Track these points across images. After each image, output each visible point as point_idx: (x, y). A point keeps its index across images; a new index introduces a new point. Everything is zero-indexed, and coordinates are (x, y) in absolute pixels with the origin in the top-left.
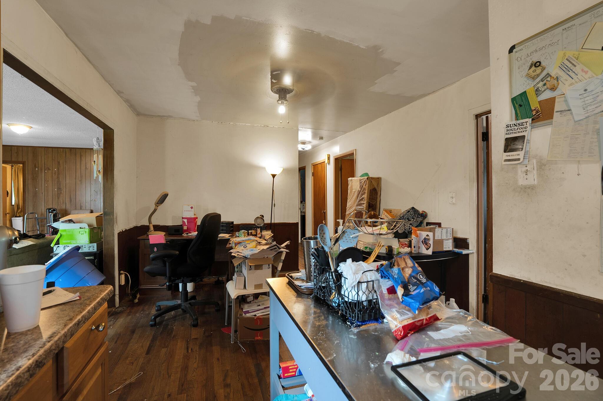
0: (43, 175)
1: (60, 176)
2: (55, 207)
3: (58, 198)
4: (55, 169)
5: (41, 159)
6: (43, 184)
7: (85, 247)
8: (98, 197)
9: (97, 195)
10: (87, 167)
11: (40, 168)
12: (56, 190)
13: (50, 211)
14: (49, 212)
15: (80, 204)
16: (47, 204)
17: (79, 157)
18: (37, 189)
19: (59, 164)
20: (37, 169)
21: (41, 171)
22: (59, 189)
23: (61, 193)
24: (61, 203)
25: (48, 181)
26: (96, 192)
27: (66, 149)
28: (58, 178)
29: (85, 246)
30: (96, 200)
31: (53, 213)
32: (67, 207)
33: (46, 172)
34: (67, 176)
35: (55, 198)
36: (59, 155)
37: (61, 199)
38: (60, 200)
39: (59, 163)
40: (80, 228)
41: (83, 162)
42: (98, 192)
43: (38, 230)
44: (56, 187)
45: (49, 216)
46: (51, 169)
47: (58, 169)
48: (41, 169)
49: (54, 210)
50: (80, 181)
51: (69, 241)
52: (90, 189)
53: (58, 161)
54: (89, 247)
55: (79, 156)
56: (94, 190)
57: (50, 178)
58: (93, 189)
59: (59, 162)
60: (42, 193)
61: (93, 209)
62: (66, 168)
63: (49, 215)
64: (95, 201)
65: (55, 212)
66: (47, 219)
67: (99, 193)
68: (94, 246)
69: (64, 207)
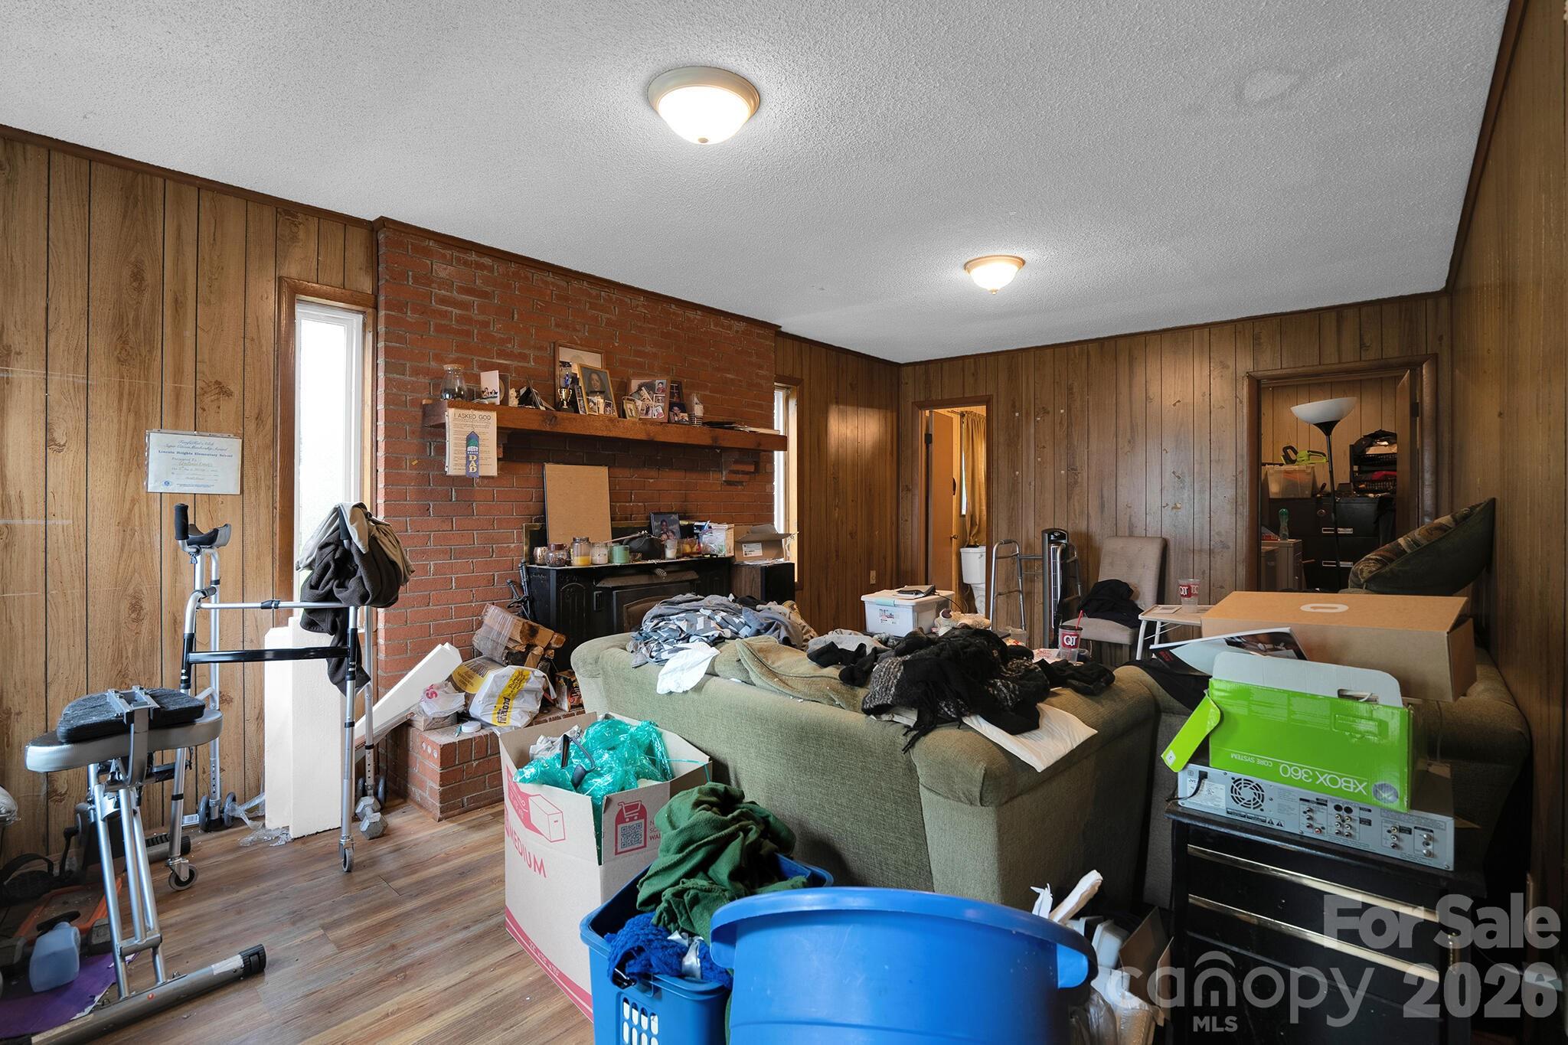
0: (1032, 431)
1: (1073, 430)
2: (1062, 525)
3: (1069, 499)
4: (1062, 411)
5: (1028, 383)
6: (1032, 457)
7: (1369, 823)
8: (1186, 495)
9: (1183, 488)
10: (1151, 394)
11: (1024, 411)
12: (1063, 472)
13: (1052, 537)
14: (1051, 542)
15: (1130, 518)
16: (1040, 516)
17: (1127, 364)
18: (1017, 473)
19: (1072, 394)
20: (1017, 414)
21: (1027, 418)
22: (1072, 469)
23: (1076, 482)
24: (1075, 514)
25: (1044, 447)
26: (1179, 478)
27: (1090, 345)
28: (1069, 435)
29: (1365, 815)
30: (1179, 506)
31: (1059, 544)
32: (1090, 525)
33: (1038, 421)
34: (1091, 430)
35: (1061, 497)
36: (1070, 365)
37: (1076, 504)
38: (1074, 505)
39: (1070, 389)
40: (1341, 694)
41: (1139, 379)
42: (1184, 476)
43: (1019, 591)
44: (1063, 463)
45: (1049, 552)
46: (1050, 409)
47: (1069, 410)
48: (1028, 414)
49: (1062, 537)
50: (1129, 442)
51: (1264, 761)
52: (1159, 467)
53: (1069, 383)
54: (1401, 830)
55: (1127, 360)
56: (1174, 473)
57: (1047, 438)
58: (1169, 468)
59: (1072, 389)
60: (1030, 484)
61: (1168, 537)
62: (1091, 404)
63: (1049, 549)
64: (1175, 508)
65: (1063, 541)
66: (1043, 559)
67: (1188, 480)
68: (1436, 834)
69: (1083, 527)
